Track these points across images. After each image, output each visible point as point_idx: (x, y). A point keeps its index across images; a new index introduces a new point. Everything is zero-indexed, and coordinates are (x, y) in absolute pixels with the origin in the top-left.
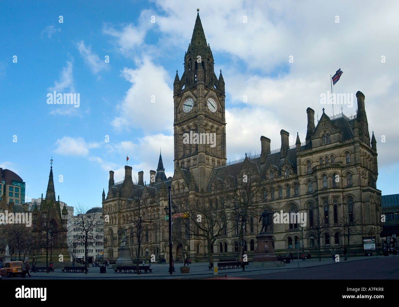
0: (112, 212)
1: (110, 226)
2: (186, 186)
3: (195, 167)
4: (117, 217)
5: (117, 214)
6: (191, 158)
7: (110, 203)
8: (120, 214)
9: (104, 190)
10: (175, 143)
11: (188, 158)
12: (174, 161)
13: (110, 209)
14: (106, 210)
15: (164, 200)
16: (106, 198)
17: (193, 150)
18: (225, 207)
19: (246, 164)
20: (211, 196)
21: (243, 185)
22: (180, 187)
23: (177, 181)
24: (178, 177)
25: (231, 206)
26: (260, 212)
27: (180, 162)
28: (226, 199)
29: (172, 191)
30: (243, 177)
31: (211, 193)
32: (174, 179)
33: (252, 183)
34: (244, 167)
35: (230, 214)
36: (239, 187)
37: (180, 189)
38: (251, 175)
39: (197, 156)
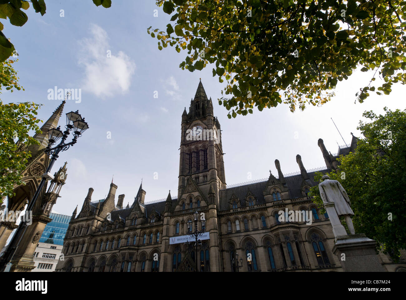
0: (81, 235)
1: (71, 256)
2: (202, 200)
3: (205, 183)
4: (87, 241)
5: (88, 238)
6: (201, 175)
7: (81, 223)
8: (91, 238)
9: (77, 207)
10: (182, 160)
11: (197, 175)
12: (179, 177)
13: (78, 231)
14: (72, 232)
15: (170, 217)
16: (76, 217)
17: (202, 168)
18: (251, 230)
19: (273, 181)
20: (230, 216)
21: (273, 203)
22: (194, 201)
23: (189, 194)
24: (190, 189)
25: (260, 228)
26: (305, 236)
27: (186, 178)
28: (251, 220)
29: (181, 206)
30: (271, 193)
31: (230, 211)
32: (184, 192)
33: (285, 200)
34: (271, 184)
35: (261, 239)
36: (268, 205)
37: (194, 203)
38: (282, 192)
39: (207, 172)
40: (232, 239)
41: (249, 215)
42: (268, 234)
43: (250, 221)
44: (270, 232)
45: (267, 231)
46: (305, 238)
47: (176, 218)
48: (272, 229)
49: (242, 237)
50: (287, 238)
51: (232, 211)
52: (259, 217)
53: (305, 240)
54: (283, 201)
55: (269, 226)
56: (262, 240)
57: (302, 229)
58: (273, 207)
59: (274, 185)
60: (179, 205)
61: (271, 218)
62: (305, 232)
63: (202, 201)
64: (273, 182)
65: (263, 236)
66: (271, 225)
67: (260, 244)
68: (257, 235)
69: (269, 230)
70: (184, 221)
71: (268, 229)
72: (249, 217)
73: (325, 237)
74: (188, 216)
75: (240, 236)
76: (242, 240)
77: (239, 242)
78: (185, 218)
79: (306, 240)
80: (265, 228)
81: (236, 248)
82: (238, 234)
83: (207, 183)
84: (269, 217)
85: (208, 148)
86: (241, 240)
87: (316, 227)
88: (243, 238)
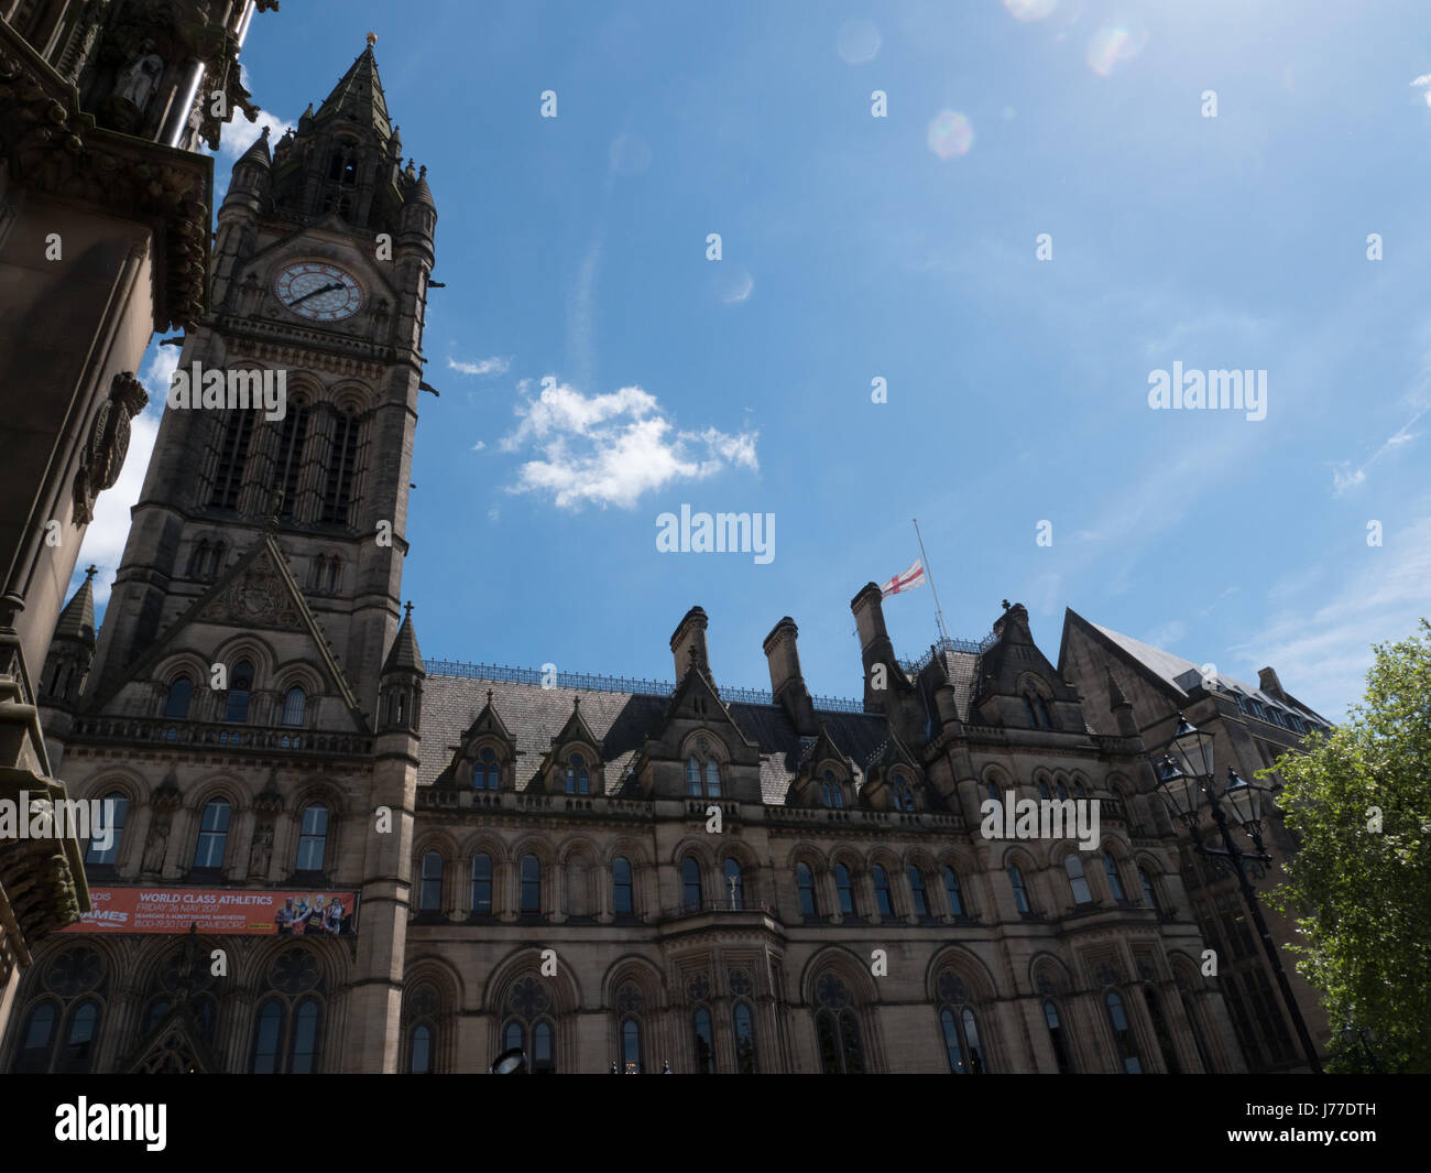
2: (328, 695)
6: (298, 544)
15: (69, 742)
17: (308, 509)
18: (557, 917)
19: (699, 697)
20: (454, 823)
21: (688, 802)
22: (270, 685)
23: (240, 636)
24: (251, 606)
25: (605, 915)
26: (801, 982)
27: (189, 531)
28: (566, 867)
29: (162, 689)
30: (684, 756)
31: (454, 798)
32: (206, 611)
33: (743, 803)
34: (691, 712)
35: (602, 974)
36: (662, 806)
37: (267, 697)
38: (734, 763)
39: (348, 547)
40: (444, 954)
41: (558, 838)
42: (643, 949)
43: (557, 868)
44: (650, 942)
45: (635, 934)
46: (801, 988)
47: (115, 761)
48: (667, 931)
49: (499, 952)
50: (738, 981)
51: (466, 798)
52: (607, 858)
53: (798, 1001)
54: (737, 805)
55: (653, 910)
56: (605, 978)
57: (794, 948)
58: (689, 823)
59: (702, 719)
60: (147, 680)
61: (670, 874)
62: (802, 965)
63: (325, 701)
64: (699, 704)
65: (612, 959)
66: (663, 911)
67: (593, 998)
68: (588, 949)
69: (651, 933)
70: (181, 796)
71: (642, 925)
72: (558, 852)
73: (875, 997)
74: (217, 767)
75: (490, 942)
76: (499, 965)
77: (483, 976)
78: (190, 774)
79: (803, 1001)
80: (627, 916)
81: (458, 1007)
82: (482, 933)
83: (337, 604)
84: (656, 865)
85: (380, 415)
86: (492, 966)
87: (847, 946)
88: (508, 957)
